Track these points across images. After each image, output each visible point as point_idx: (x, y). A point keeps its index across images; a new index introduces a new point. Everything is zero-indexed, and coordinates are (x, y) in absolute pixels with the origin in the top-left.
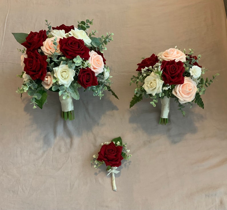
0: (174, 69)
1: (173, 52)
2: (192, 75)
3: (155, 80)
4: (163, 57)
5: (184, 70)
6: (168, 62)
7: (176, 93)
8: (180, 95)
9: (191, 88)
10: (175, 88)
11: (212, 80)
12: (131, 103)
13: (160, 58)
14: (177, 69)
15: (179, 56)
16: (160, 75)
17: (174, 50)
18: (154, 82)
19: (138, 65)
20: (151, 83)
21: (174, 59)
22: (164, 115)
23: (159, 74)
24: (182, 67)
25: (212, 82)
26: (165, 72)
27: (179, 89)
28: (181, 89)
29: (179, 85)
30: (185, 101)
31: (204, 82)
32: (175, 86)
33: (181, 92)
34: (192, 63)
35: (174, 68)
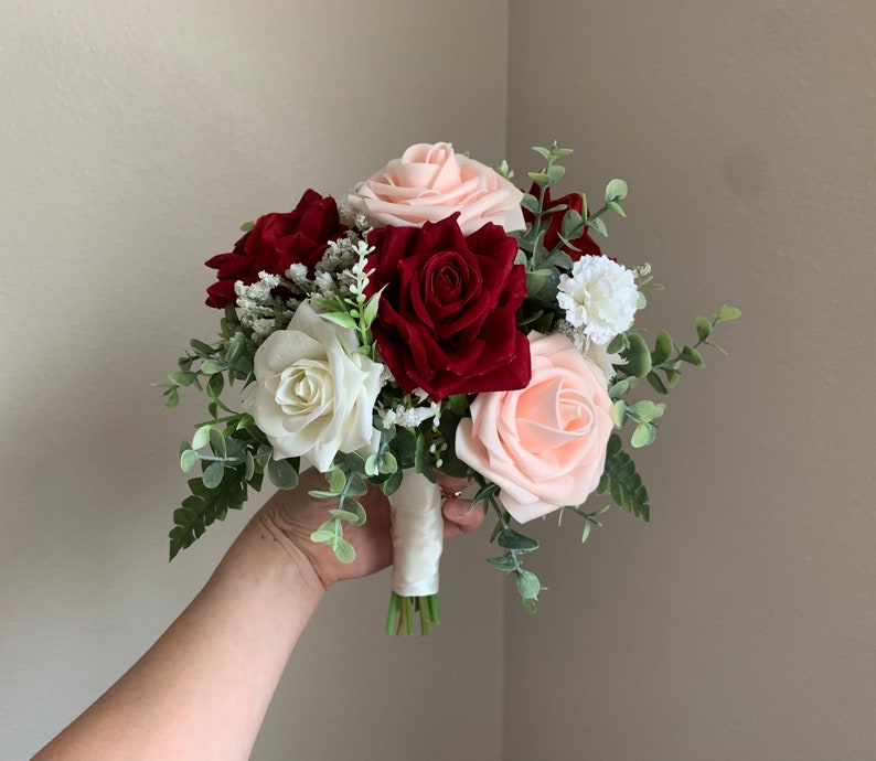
0: (458, 282)
1: (434, 167)
2: (577, 324)
3: (324, 358)
4: (375, 205)
5: (524, 289)
6: (413, 233)
7: (484, 452)
8: (508, 465)
9: (583, 411)
10: (469, 415)
11: (696, 352)
12: (178, 516)
13: (356, 210)
14: (480, 280)
15: (482, 195)
16: (364, 330)
17: (443, 152)
18: (315, 369)
19: (212, 263)
20: (300, 376)
21: (446, 214)
22: (410, 579)
23: (357, 321)
24: (510, 267)
25: (695, 361)
26: (396, 308)
27: (500, 421)
28: (511, 420)
29: (499, 395)
30: (542, 499)
31: (648, 360)
32: (471, 400)
33: (514, 441)
34: (565, 241)
35: (453, 278)
